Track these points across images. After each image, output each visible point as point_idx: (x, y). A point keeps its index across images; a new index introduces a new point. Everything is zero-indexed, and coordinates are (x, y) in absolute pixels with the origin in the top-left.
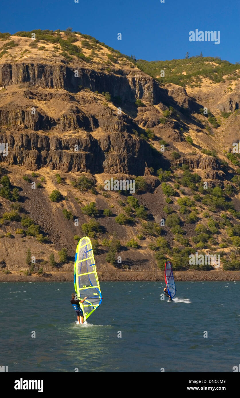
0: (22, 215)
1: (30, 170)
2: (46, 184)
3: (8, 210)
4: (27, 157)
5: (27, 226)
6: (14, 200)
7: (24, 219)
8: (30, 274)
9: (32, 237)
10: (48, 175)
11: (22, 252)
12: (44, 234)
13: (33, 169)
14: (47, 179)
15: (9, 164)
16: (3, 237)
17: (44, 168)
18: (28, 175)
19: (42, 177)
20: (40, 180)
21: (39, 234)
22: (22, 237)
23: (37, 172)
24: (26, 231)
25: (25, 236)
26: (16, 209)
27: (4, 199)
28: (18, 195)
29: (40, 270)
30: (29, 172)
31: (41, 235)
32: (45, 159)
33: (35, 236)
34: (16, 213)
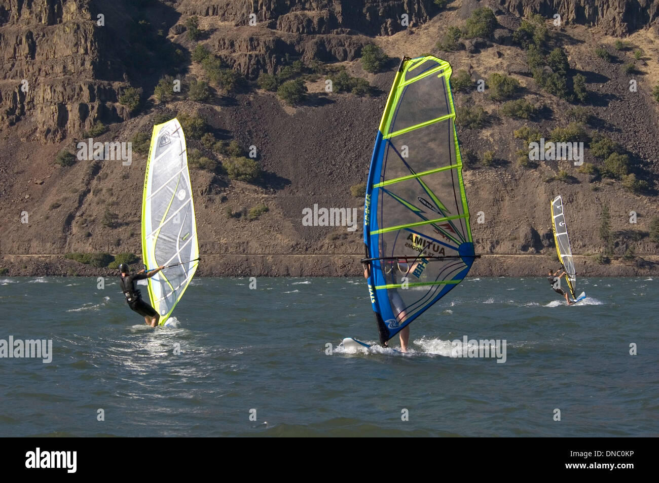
0: (592, 133)
1: (613, 35)
2: (646, 65)
3: (563, 121)
4: (605, 7)
5: (603, 157)
6: (576, 101)
7: (597, 142)
8: (607, 261)
9: (613, 180)
10: (651, 46)
11: (592, 212)
12: (640, 174)
13: (619, 32)
14: (648, 53)
15: (567, 23)
16: (552, 180)
17: (642, 31)
18: (608, 46)
19: (637, 50)
20: (633, 56)
21: (628, 174)
22: (592, 181)
23: (627, 40)
24: (599, 167)
25: (598, 178)
26: (579, 119)
27: (554, 98)
28: (583, 90)
29: (628, 253)
30: (610, 40)
31: (632, 176)
32: (644, 9)
33: (618, 178)
34: (580, 128)
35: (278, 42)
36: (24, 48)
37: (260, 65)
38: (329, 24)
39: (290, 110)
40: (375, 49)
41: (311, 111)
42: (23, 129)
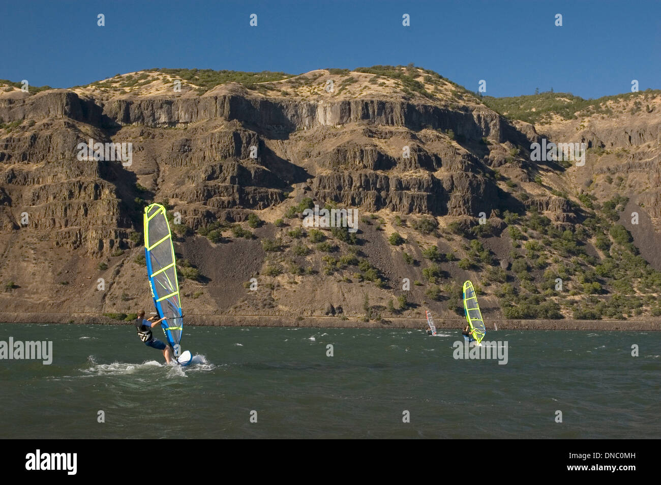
0: (360, 259)
1: (369, 211)
2: (385, 226)
3: (345, 253)
4: (366, 198)
5: (365, 270)
6: (352, 243)
7: (362, 263)
8: (368, 321)
9: (370, 282)
10: (388, 217)
11: (360, 297)
12: (383, 279)
13: (372, 210)
14: (386, 221)
15: (347, 205)
16: (340, 281)
17: (383, 210)
18: (367, 217)
19: (381, 219)
20: (379, 222)
21: (377, 279)
22: (360, 282)
23: (376, 214)
24: (363, 275)
25: (363, 281)
26: (353, 252)
27: (341, 242)
28: (355, 238)
29: (378, 317)
30: (368, 214)
31: (379, 280)
32: (385, 200)
33: (372, 281)
34: (354, 257)
35: (208, 212)
36: (82, 211)
37: (198, 223)
38: (233, 204)
39: (214, 245)
40: (254, 216)
41: (223, 246)
42: (81, 251)
